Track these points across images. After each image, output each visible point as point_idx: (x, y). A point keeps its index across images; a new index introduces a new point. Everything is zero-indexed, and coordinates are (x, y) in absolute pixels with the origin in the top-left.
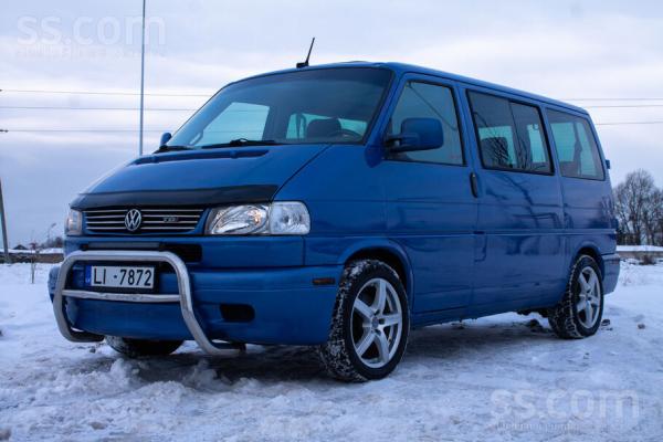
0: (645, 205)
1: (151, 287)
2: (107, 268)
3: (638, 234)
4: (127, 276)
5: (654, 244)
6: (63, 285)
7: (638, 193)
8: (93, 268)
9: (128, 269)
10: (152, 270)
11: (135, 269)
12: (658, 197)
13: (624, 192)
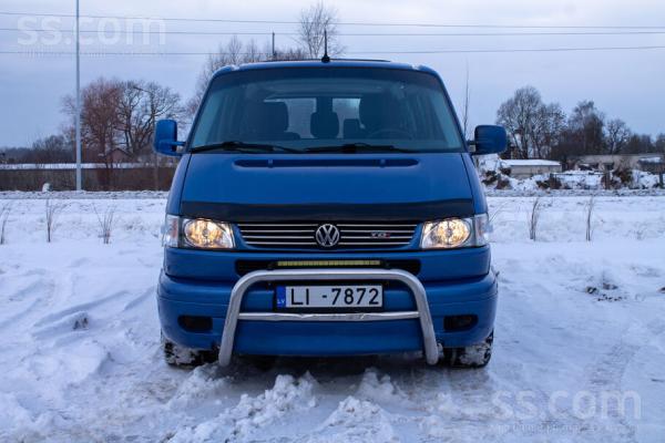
0: (533, 120)
1: (380, 305)
2: (311, 288)
3: (526, 147)
4: (342, 295)
5: (540, 158)
6: (238, 307)
7: (526, 109)
8: (288, 289)
9: (344, 288)
10: (379, 288)
11: (354, 288)
12: (544, 112)
13: (512, 107)
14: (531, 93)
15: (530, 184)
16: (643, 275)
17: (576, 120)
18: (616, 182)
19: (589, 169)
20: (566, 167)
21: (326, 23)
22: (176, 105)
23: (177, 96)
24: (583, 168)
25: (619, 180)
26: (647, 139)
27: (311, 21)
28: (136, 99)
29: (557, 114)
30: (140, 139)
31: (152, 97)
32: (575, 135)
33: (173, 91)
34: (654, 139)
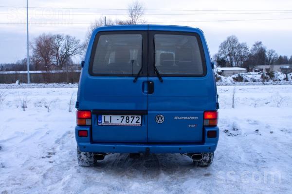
0: (235, 50)
3: (232, 62)
5: (238, 67)
7: (232, 45)
12: (240, 47)
13: (226, 44)
14: (234, 38)
15: (230, 79)
16: (251, 124)
17: (254, 50)
18: (267, 78)
19: (258, 71)
20: (248, 70)
21: (139, 10)
22: (78, 45)
23: (79, 41)
24: (256, 71)
25: (269, 77)
26: (286, 58)
27: (133, 8)
28: (61, 42)
29: (245, 47)
30: (63, 59)
31: (68, 41)
32: (253, 57)
33: (77, 39)
34: (289, 58)
